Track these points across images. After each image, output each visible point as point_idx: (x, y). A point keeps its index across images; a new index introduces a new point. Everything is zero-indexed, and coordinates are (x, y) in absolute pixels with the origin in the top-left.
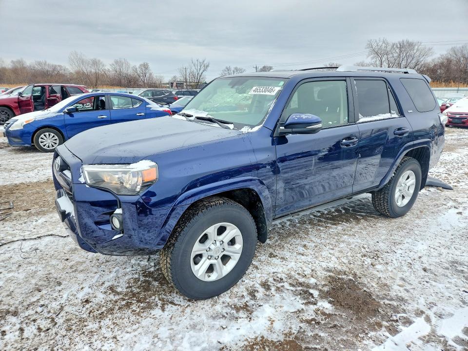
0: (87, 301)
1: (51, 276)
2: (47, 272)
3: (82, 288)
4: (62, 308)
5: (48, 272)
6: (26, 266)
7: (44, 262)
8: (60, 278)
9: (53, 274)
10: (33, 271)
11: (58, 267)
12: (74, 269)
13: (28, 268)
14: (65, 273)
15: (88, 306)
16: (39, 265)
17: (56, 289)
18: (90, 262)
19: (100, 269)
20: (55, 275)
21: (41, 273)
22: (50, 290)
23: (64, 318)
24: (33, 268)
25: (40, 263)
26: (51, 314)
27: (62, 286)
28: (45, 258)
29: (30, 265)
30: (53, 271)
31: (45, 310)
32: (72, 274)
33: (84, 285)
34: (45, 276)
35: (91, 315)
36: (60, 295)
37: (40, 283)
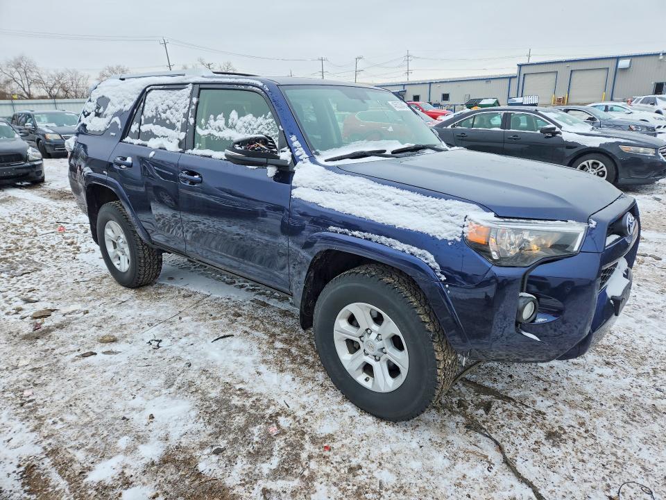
0: (608, 363)
1: (626, 417)
2: (628, 427)
3: (601, 376)
4: (638, 375)
5: (626, 425)
6: (655, 468)
7: (620, 453)
8: (615, 405)
9: (621, 418)
10: (648, 446)
11: (606, 423)
12: (588, 402)
13: (653, 461)
14: (603, 407)
15: (611, 360)
16: (632, 452)
17: (632, 394)
18: (558, 395)
19: (559, 379)
20: (620, 414)
21: (637, 434)
22: (640, 399)
23: (642, 367)
24: (645, 454)
25: (626, 457)
26: (654, 378)
27: (622, 392)
28: (614, 458)
29: (647, 466)
30: (618, 422)
31: (658, 384)
32: (597, 399)
33: (596, 377)
34: (635, 423)
35: (614, 353)
36: (632, 387)
37: (648, 417)
